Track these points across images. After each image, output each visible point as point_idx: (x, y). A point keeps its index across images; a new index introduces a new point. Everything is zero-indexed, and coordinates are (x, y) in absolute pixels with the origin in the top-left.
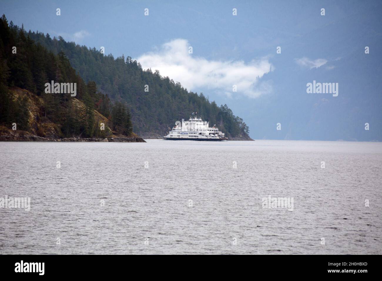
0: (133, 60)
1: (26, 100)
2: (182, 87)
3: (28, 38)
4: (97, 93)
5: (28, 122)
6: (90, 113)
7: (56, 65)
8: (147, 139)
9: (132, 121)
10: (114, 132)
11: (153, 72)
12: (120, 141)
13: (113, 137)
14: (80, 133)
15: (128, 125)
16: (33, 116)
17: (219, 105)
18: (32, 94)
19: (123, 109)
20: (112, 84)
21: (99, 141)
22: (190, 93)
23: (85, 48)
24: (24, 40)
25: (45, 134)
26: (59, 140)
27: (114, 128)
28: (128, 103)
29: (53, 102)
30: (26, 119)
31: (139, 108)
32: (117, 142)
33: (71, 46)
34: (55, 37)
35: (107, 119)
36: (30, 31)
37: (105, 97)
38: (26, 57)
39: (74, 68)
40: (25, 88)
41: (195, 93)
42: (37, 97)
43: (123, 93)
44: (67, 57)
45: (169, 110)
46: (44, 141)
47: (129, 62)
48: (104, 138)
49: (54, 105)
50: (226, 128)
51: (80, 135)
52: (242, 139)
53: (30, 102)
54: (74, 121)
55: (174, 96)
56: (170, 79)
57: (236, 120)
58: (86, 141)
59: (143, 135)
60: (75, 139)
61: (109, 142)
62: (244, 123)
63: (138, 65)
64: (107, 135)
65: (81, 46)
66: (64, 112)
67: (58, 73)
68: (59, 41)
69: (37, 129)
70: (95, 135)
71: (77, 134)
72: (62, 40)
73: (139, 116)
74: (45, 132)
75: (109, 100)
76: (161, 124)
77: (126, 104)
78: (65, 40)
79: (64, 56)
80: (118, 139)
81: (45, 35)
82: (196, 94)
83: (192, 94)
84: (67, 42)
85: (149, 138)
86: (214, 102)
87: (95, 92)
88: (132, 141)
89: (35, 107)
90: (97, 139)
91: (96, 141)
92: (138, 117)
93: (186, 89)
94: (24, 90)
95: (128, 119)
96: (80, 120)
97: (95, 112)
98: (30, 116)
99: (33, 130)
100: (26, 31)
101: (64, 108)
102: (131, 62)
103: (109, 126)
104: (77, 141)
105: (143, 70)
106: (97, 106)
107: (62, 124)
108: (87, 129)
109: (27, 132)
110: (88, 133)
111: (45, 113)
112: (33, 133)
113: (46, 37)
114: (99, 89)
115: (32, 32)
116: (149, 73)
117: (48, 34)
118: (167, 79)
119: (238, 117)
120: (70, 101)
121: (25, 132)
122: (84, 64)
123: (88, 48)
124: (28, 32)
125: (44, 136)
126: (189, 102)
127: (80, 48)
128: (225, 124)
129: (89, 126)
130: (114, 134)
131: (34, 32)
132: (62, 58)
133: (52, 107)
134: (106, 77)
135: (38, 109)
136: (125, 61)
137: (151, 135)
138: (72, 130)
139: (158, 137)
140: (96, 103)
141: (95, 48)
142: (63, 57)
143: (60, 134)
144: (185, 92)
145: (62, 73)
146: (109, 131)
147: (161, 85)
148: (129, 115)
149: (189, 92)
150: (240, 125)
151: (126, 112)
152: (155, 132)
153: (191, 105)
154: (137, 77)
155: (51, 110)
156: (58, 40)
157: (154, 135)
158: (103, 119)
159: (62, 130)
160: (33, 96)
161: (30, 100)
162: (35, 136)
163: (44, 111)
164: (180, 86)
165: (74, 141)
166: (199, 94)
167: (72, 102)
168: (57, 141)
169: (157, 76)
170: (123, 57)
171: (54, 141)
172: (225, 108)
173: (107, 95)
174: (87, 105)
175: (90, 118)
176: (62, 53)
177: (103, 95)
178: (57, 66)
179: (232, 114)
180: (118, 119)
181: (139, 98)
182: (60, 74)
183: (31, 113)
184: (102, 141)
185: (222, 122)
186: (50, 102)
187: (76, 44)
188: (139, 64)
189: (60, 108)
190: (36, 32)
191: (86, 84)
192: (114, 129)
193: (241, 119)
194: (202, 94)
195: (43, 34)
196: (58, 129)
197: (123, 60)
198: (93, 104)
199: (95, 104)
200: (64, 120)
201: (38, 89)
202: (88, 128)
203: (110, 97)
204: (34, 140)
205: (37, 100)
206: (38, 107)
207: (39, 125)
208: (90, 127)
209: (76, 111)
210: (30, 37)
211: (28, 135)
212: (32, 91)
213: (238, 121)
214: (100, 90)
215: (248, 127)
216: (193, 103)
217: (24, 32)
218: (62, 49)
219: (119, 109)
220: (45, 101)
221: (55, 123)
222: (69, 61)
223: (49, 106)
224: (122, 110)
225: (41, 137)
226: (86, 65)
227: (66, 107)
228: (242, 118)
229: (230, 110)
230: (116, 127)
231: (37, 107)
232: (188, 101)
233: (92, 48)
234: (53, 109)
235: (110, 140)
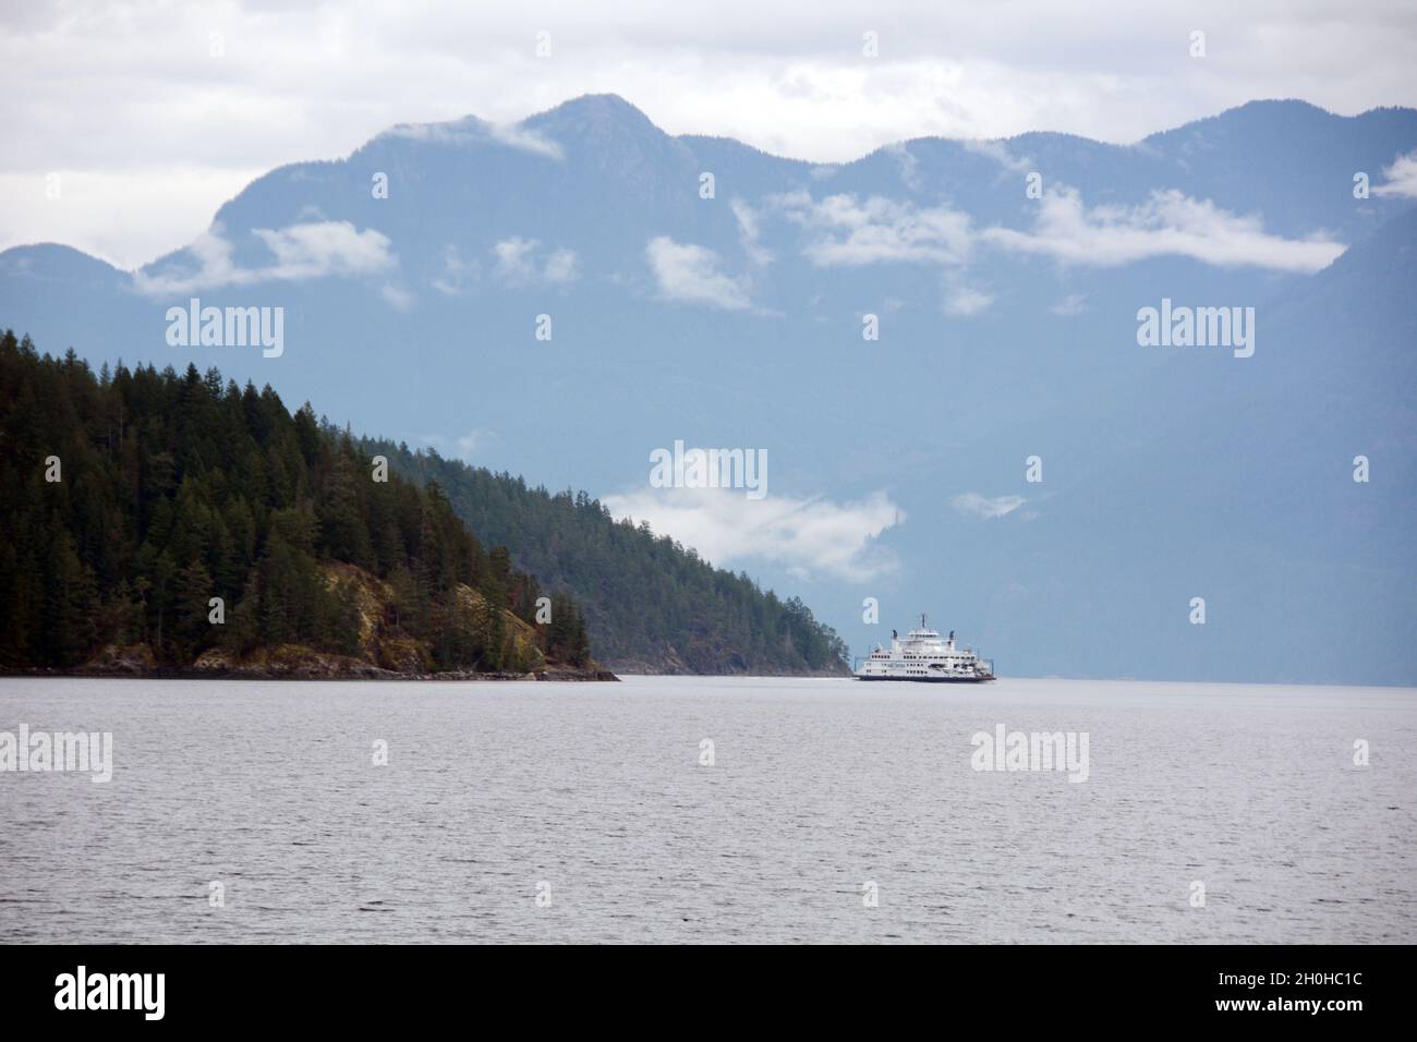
0: (592, 499)
1: (354, 589)
2: (699, 558)
3: (361, 451)
4: (511, 571)
5: (359, 637)
6: (496, 617)
7: (421, 510)
8: (622, 673)
9: (590, 634)
10: (549, 659)
11: (637, 525)
12: (563, 679)
13: (548, 669)
14: (474, 661)
15: (580, 642)
16: (369, 624)
17: (782, 599)
18: (369, 576)
19: (570, 608)
20: (545, 553)
21: (515, 678)
22: (718, 573)
23: (485, 473)
24: (352, 457)
25: (396, 663)
26: (426, 677)
27: (549, 648)
28: (581, 593)
29: (415, 594)
30: (354, 630)
31: (605, 606)
32: (555, 680)
33: (454, 469)
34: (418, 450)
35: (534, 631)
36: (365, 437)
37: (529, 580)
38: (354, 493)
39: (460, 517)
40: (353, 562)
41: (728, 571)
42: (378, 581)
43: (570, 572)
44: (447, 494)
45: (672, 611)
46: (393, 678)
47: (583, 504)
48: (527, 672)
49: (416, 600)
50: (798, 650)
51: (475, 664)
52: (834, 674)
53: (363, 593)
54: (461, 634)
55: (682, 577)
56: (674, 541)
57: (820, 630)
58: (486, 679)
59: (614, 665)
60: (462, 674)
61: (538, 680)
62: (839, 638)
63: (602, 509)
64: (532, 666)
65: (476, 468)
66: (439, 615)
67: (426, 528)
68: (428, 459)
69: (379, 652)
70: (506, 667)
71: (466, 664)
72: (435, 457)
73: (604, 622)
74: (396, 659)
75: (538, 587)
76: (653, 641)
77: (576, 597)
78: (442, 456)
79: (439, 490)
80: (558, 674)
81: (398, 445)
82: (732, 574)
83: (722, 573)
84: (446, 460)
85: (628, 673)
86: (772, 592)
87: (506, 571)
88: (589, 678)
89: (374, 604)
90: (511, 675)
91: (508, 679)
92: (603, 624)
93: (709, 564)
94: (351, 566)
95: (581, 629)
96: (473, 633)
97: (507, 614)
98: (363, 624)
99: (370, 654)
100: (355, 438)
101: (438, 605)
102: (586, 502)
103: (538, 645)
104: (468, 678)
105: (614, 521)
106: (511, 600)
107: (434, 642)
108: (488, 652)
109: (357, 660)
110: (491, 661)
111: (395, 620)
112: (369, 661)
113: (399, 449)
114: (515, 562)
115: (369, 439)
116: (627, 527)
117: (404, 443)
118: (667, 542)
119: (824, 626)
120: (450, 590)
121: (351, 659)
122: (483, 508)
123: (493, 474)
124: (360, 438)
125: (394, 669)
126: (717, 590)
127: (475, 473)
128: (797, 639)
129: (495, 645)
130: (549, 663)
131: (373, 439)
132: (435, 495)
133: (411, 605)
134: (533, 538)
135: (381, 607)
136: (575, 500)
137: (632, 666)
138: (457, 655)
139: (648, 671)
140: (510, 594)
141: (507, 474)
142: (436, 492)
143: (430, 663)
144: (706, 569)
145: (435, 528)
146: (539, 655)
147: (653, 555)
148: (582, 622)
149: (715, 569)
150: (830, 642)
151: (576, 613)
152: (641, 659)
153: (721, 597)
154: (599, 536)
155: (409, 609)
156: (427, 455)
157: (639, 665)
158: (525, 630)
159: (434, 654)
160: (369, 580)
161: (363, 589)
162: (374, 668)
163: (394, 612)
164: (696, 556)
165: (459, 679)
166: (738, 575)
167: (455, 594)
168: (423, 679)
169: (644, 535)
170: (569, 492)
171: (417, 679)
172: (797, 604)
173: (533, 577)
174: (489, 599)
175: (496, 627)
176: (435, 484)
177: (525, 577)
178: (424, 512)
179: (811, 618)
180: (557, 629)
181: (605, 584)
182: (430, 531)
183: (365, 618)
184: (523, 678)
185: (789, 636)
186: (407, 591)
187: (466, 465)
188: (604, 507)
189: (429, 605)
190: (377, 440)
191: (487, 553)
192: (549, 652)
193: (832, 630)
194: (744, 574)
195: (394, 443)
196: (426, 654)
197: (570, 498)
198: (502, 597)
199: (508, 597)
200: (439, 633)
201: (380, 563)
202: (492, 650)
203: (540, 581)
204: (371, 676)
205: (380, 588)
206: (382, 604)
207: (382, 644)
208: (496, 649)
209: (465, 612)
210: (364, 450)
211: (358, 665)
212: (368, 568)
213: (825, 634)
214: (520, 567)
215: (846, 648)
216: (726, 594)
217: (352, 440)
218: (434, 476)
219: (561, 608)
220: (397, 590)
221: (418, 639)
222: (449, 503)
223: (406, 601)
224: (567, 611)
225: (387, 671)
226: (486, 509)
227: (442, 604)
228: (834, 627)
229: (807, 609)
230: (554, 647)
231: (378, 605)
232: (713, 590)
233: (501, 472)
234: (415, 609)
235: (541, 677)
